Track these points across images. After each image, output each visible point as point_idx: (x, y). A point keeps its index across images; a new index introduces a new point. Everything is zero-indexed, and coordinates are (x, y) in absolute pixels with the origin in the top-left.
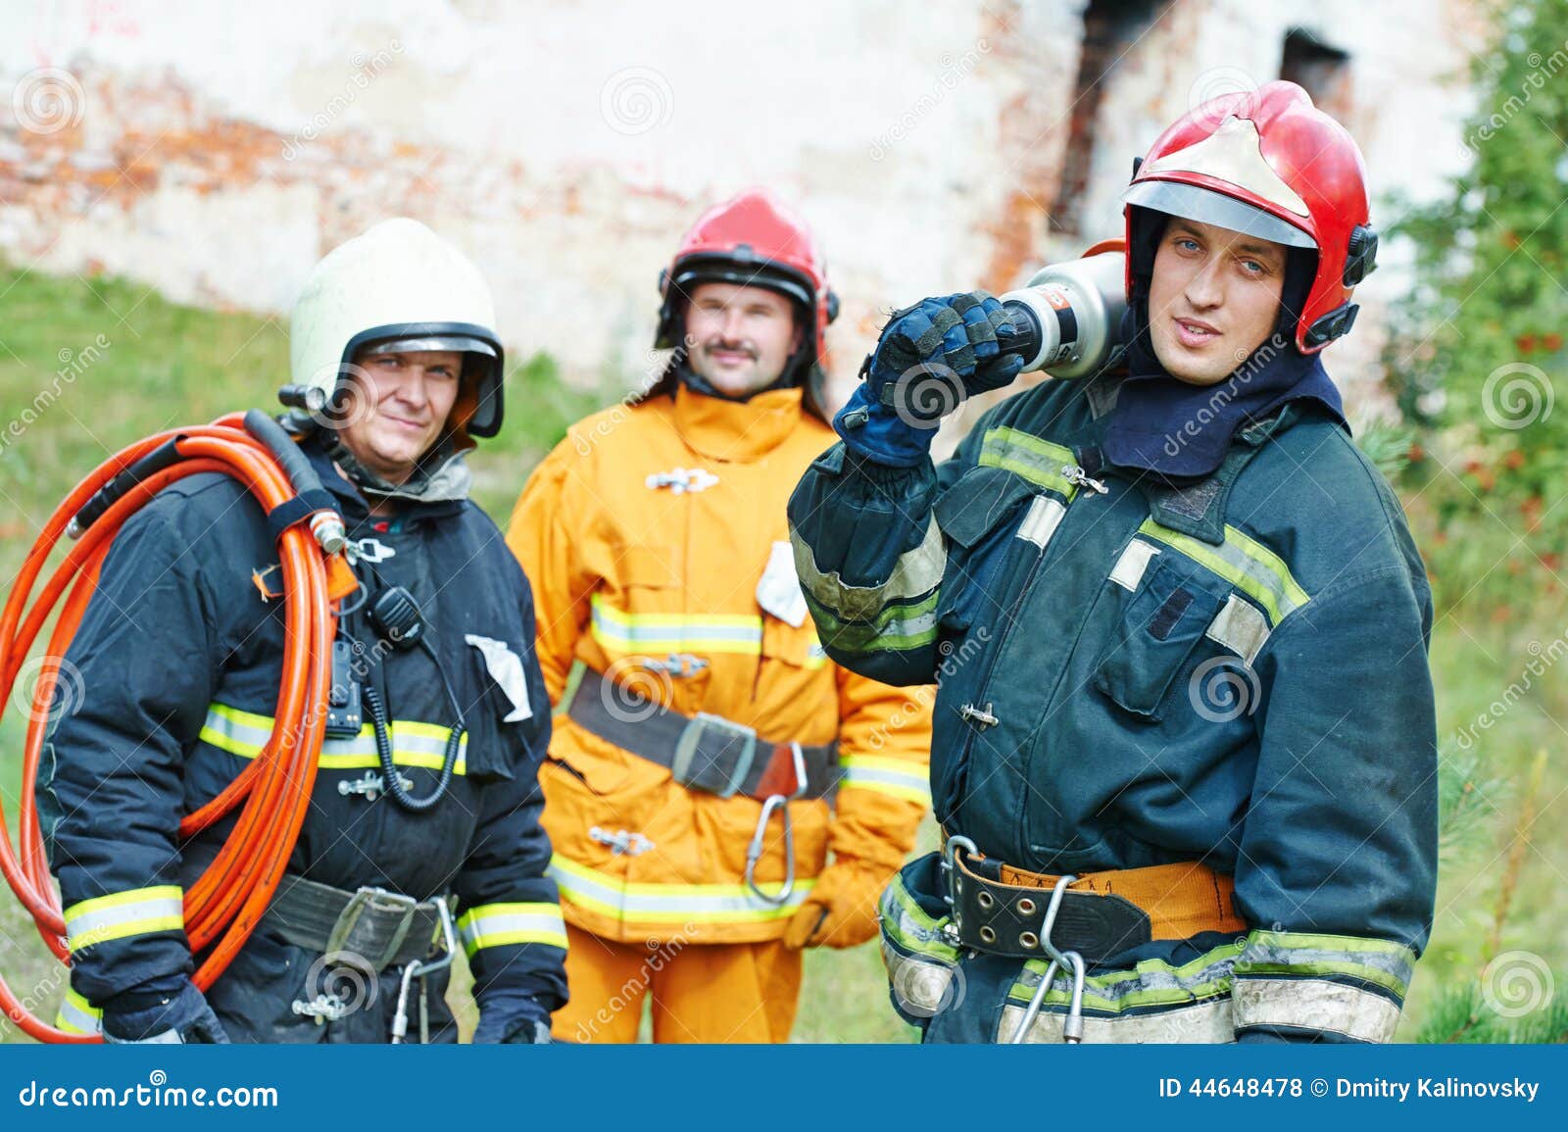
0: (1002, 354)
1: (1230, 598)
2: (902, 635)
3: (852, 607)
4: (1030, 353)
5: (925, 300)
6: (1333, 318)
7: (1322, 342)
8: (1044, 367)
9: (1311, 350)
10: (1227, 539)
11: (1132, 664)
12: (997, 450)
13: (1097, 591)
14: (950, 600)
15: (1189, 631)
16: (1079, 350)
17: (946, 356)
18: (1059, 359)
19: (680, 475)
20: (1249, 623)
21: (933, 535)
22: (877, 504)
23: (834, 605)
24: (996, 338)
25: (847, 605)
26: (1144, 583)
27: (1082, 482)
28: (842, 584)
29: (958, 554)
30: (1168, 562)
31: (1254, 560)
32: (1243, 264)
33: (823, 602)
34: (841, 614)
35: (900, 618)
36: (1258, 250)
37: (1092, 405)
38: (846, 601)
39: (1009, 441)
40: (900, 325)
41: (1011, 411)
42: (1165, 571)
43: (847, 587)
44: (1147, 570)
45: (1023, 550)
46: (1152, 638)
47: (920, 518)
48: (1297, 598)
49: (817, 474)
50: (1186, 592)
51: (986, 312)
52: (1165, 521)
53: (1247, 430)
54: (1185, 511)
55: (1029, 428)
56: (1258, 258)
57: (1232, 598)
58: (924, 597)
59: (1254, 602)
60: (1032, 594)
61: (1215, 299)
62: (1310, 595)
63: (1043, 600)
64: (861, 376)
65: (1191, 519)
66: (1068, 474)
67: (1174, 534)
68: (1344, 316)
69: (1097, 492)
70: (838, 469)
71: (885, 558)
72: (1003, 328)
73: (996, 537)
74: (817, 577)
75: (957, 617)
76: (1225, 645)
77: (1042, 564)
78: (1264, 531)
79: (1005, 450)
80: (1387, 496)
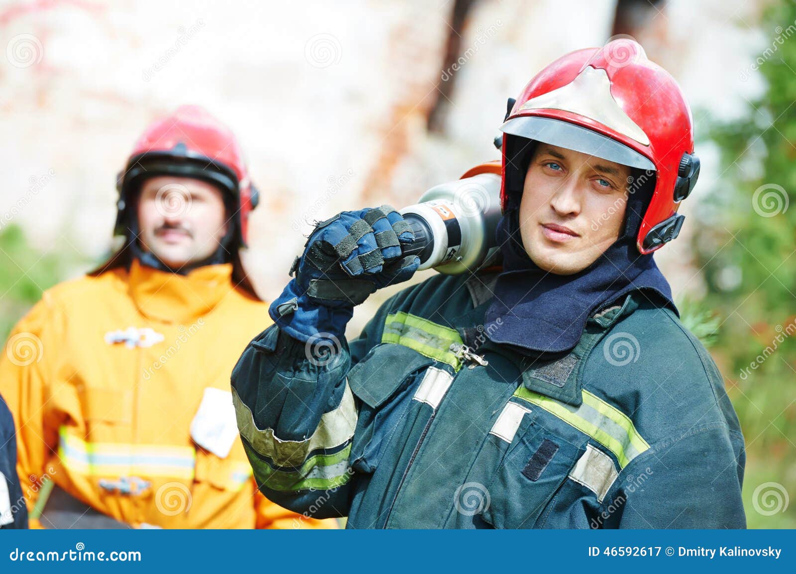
0: (404, 255)
1: (587, 447)
2: (322, 478)
3: (283, 456)
4: (424, 255)
5: (342, 214)
6: (665, 226)
7: (655, 245)
8: (434, 266)
9: (649, 251)
10: (584, 401)
11: (509, 499)
12: (396, 331)
13: (481, 442)
14: (360, 450)
15: (556, 473)
16: (462, 253)
17: (360, 258)
18: (447, 259)
19: (132, 333)
20: (602, 467)
21: (347, 398)
22: (305, 375)
23: (269, 454)
24: (399, 244)
25: (280, 456)
26: (519, 436)
27: (467, 356)
28: (276, 438)
29: (367, 413)
30: (537, 419)
31: (606, 417)
32: (597, 181)
33: (261, 452)
34: (275, 462)
35: (321, 465)
36: (607, 170)
37: (473, 295)
38: (279, 451)
39: (406, 323)
40: (324, 234)
41: (407, 299)
42: (535, 426)
43: (280, 441)
44: (521, 426)
45: (420, 409)
46: (526, 479)
47: (337, 386)
48: (640, 446)
49: (256, 351)
50: (552, 443)
51: (391, 223)
52: (535, 388)
53: (598, 315)
54: (551, 380)
55: (421, 313)
56: (608, 176)
57: (589, 448)
58: (341, 447)
59: (605, 450)
60: (427, 444)
61: (575, 208)
62: (649, 444)
63: (435, 449)
64: (291, 274)
65: (554, 386)
66: (454, 350)
67: (542, 397)
68: (673, 224)
69: (479, 364)
70: (273, 348)
71: (310, 418)
72: (405, 235)
73: (397, 400)
74: (255, 433)
75: (366, 462)
76: (583, 484)
77: (435, 421)
78: (614, 393)
79: (403, 331)
80: (710, 366)
